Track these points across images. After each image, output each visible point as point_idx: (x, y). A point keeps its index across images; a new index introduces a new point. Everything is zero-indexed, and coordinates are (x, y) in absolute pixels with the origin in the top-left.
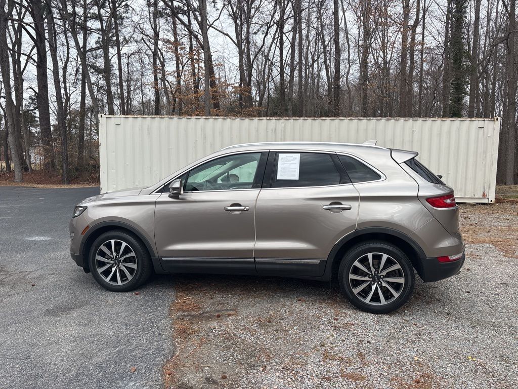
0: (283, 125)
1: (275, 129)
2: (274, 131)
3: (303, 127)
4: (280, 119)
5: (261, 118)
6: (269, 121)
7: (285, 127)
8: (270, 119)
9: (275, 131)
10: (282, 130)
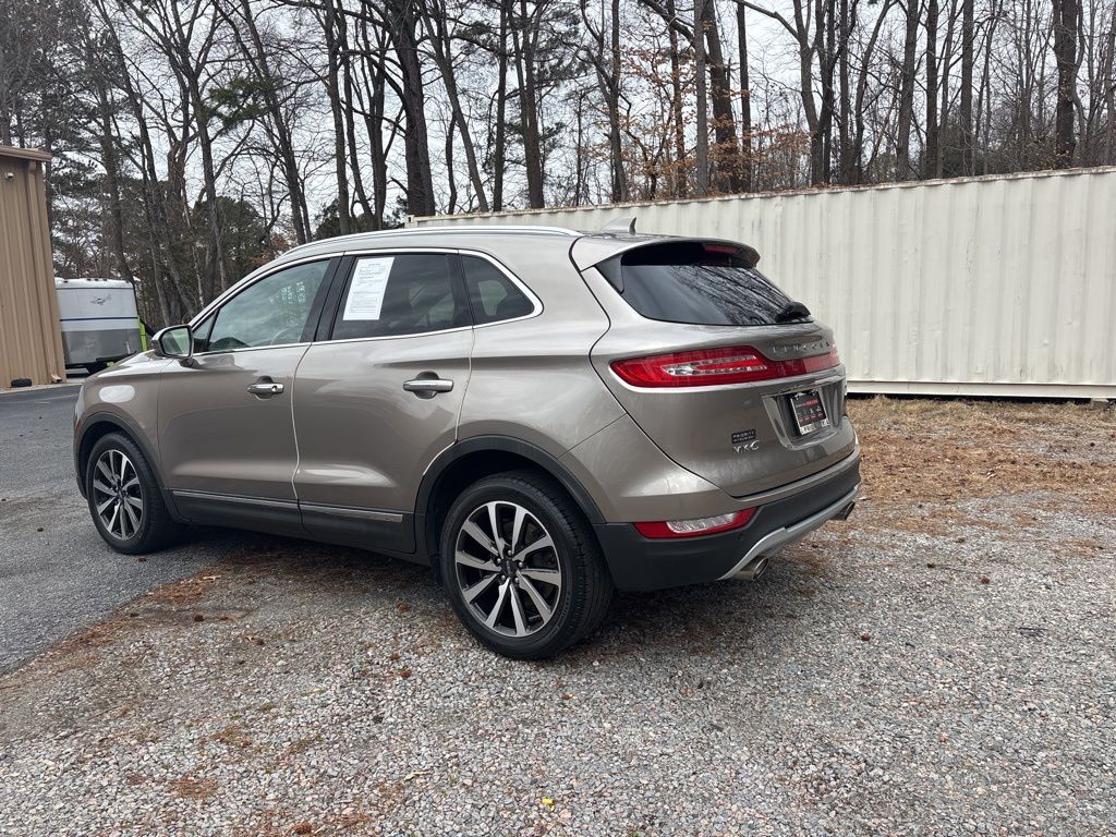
0: (780, 209)
1: (760, 222)
2: (756, 224)
3: (829, 211)
4: (772, 197)
5: (726, 198)
6: (746, 203)
7: (783, 216)
8: (747, 199)
9: (760, 227)
10: (776, 224)
